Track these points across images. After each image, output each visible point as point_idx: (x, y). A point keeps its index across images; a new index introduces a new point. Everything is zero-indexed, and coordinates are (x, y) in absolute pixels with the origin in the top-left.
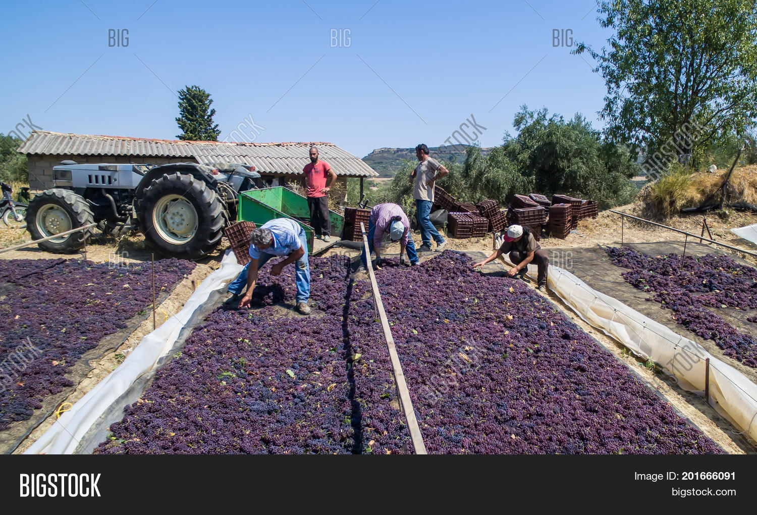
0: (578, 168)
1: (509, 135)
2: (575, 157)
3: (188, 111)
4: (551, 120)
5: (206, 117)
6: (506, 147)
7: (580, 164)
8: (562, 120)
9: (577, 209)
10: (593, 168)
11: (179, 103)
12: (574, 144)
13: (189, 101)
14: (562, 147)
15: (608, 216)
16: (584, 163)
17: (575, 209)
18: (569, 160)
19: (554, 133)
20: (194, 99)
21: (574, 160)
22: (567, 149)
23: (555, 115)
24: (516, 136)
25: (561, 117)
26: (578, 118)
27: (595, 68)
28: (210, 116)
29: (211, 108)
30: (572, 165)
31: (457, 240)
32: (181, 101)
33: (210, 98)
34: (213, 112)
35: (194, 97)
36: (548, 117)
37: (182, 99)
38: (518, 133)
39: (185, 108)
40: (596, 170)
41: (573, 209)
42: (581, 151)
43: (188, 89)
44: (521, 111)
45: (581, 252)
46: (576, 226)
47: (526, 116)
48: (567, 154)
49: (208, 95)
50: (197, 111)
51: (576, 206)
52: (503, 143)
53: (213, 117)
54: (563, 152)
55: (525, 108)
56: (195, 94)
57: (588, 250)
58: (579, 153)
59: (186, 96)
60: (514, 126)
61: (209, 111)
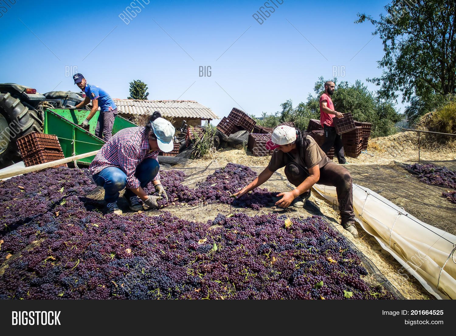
0: (359, 116)
1: (311, 96)
2: (356, 109)
3: (134, 94)
4: (339, 86)
5: (144, 97)
6: (309, 104)
7: (360, 113)
8: (347, 85)
9: (368, 132)
10: (369, 116)
11: (130, 89)
12: (355, 100)
13: (135, 88)
14: (348, 102)
15: (394, 139)
16: (363, 113)
17: (366, 131)
18: (352, 111)
19: (342, 93)
20: (138, 87)
21: (355, 111)
22: (350, 103)
23: (342, 83)
24: (316, 97)
25: (346, 83)
26: (358, 83)
27: (374, 32)
28: (146, 96)
29: (147, 92)
30: (354, 114)
31: (255, 158)
32: (131, 88)
33: (146, 87)
34: (148, 94)
35: (138, 86)
36: (337, 84)
37: (132, 87)
38: (318, 95)
39: (133, 92)
40: (371, 117)
41: (363, 131)
42: (360, 105)
43: (135, 82)
44: (320, 81)
45: (377, 169)
46: (366, 147)
47: (322, 84)
48: (351, 107)
49: (146, 85)
50: (139, 93)
51: (366, 129)
52: (307, 101)
53: (147, 97)
54: (349, 106)
55: (322, 78)
56: (138, 84)
57: (385, 167)
58: (359, 106)
59: (133, 85)
60: (315, 91)
61: (145, 93)
